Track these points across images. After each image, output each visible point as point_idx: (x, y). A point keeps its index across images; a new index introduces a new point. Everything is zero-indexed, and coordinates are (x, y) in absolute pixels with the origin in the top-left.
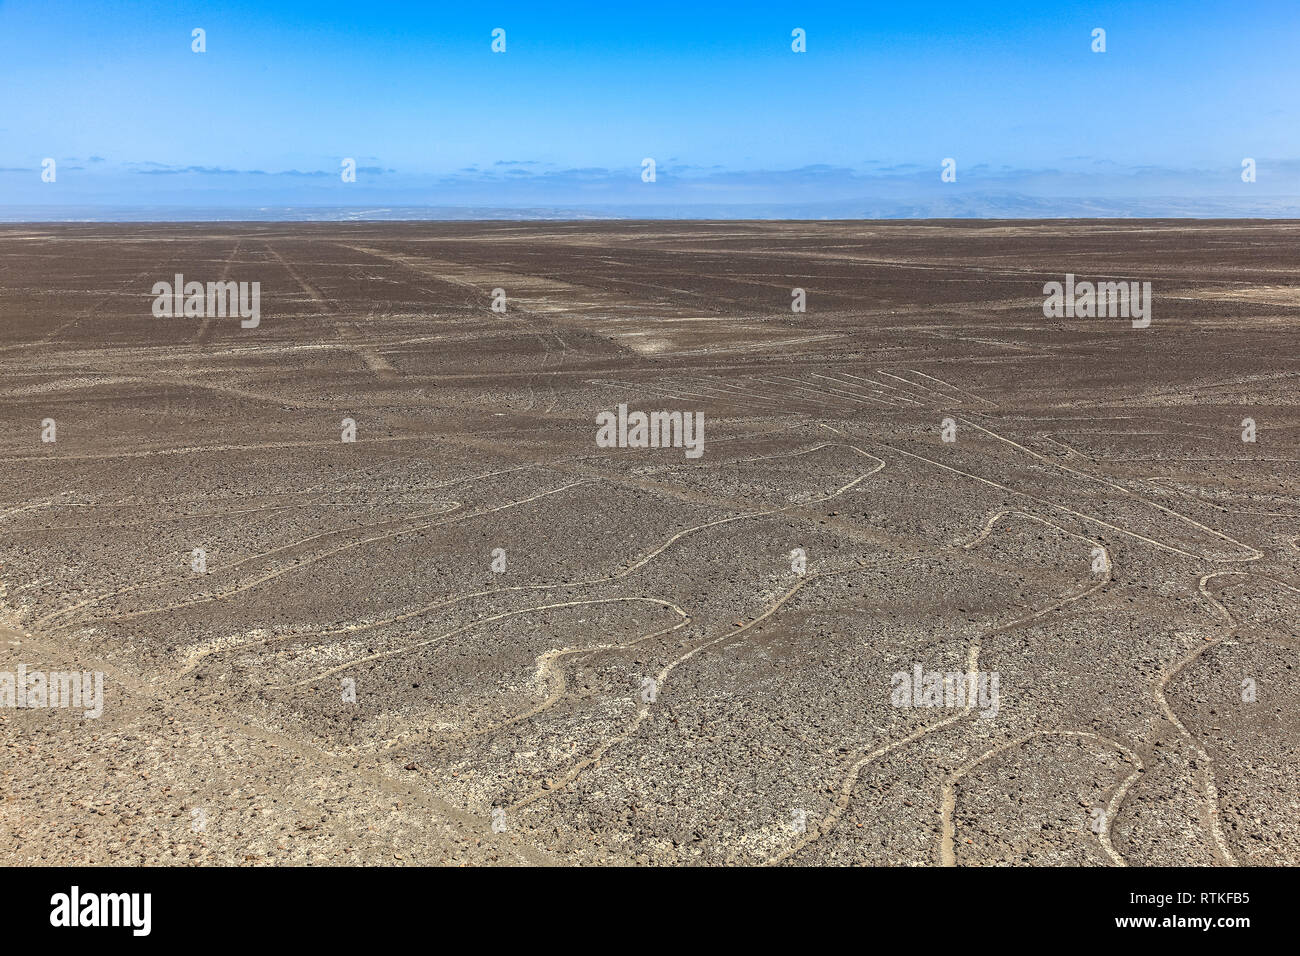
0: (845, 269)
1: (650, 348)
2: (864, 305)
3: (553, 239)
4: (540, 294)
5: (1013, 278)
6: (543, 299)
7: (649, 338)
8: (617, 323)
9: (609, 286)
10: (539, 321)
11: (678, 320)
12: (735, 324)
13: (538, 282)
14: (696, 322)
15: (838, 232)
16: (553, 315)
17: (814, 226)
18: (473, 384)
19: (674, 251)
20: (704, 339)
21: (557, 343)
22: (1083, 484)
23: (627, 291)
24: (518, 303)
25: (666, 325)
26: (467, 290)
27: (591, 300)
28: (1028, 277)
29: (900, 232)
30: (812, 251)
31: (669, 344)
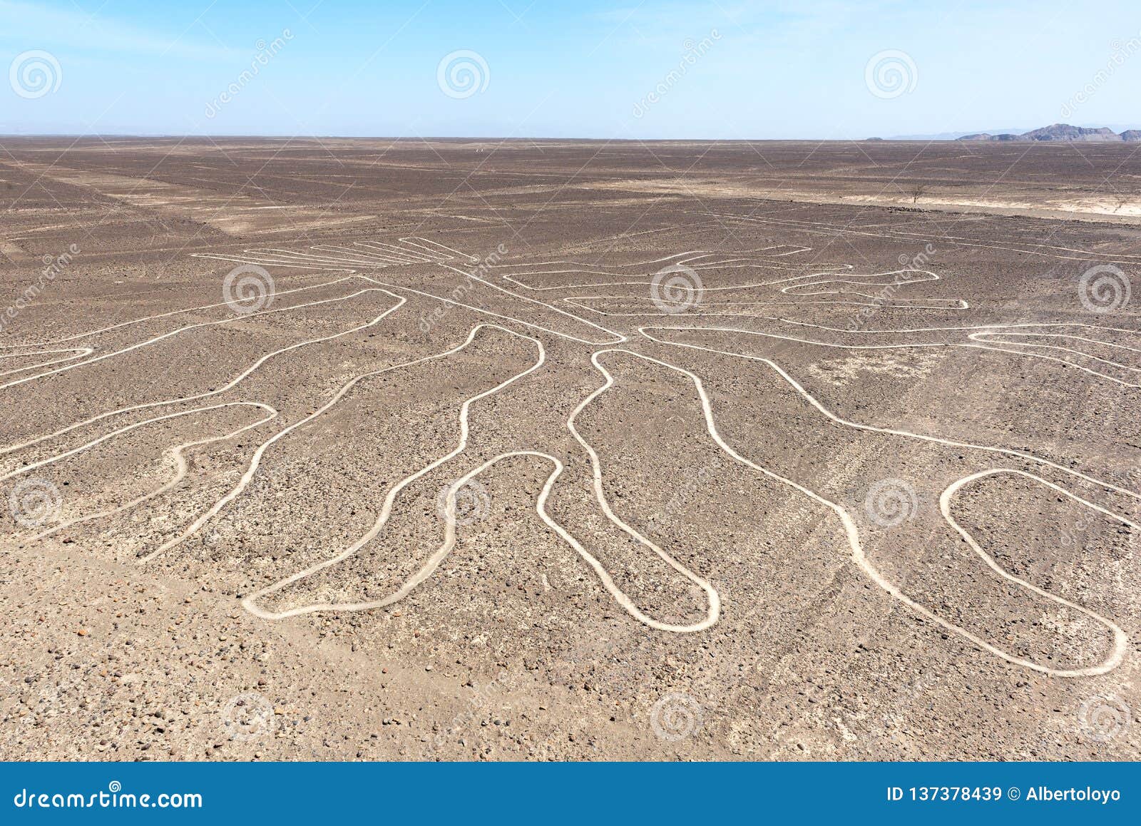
0: (375, 170)
1: (235, 229)
2: (388, 196)
3: (153, 149)
4: (145, 191)
5: (484, 176)
6: (148, 195)
7: (234, 222)
8: (209, 212)
9: (199, 185)
10: (147, 211)
11: (255, 208)
12: (299, 210)
13: (142, 182)
14: (268, 209)
15: (369, 145)
16: (156, 207)
17: (352, 141)
18: (94, 260)
19: (249, 159)
20: (276, 221)
21: (161, 228)
22: (528, 304)
23: (214, 188)
24: (127, 198)
25: (246, 212)
26: (82, 189)
27: (187, 195)
28: (493, 176)
29: (412, 146)
30: (351, 158)
31: (250, 226)
